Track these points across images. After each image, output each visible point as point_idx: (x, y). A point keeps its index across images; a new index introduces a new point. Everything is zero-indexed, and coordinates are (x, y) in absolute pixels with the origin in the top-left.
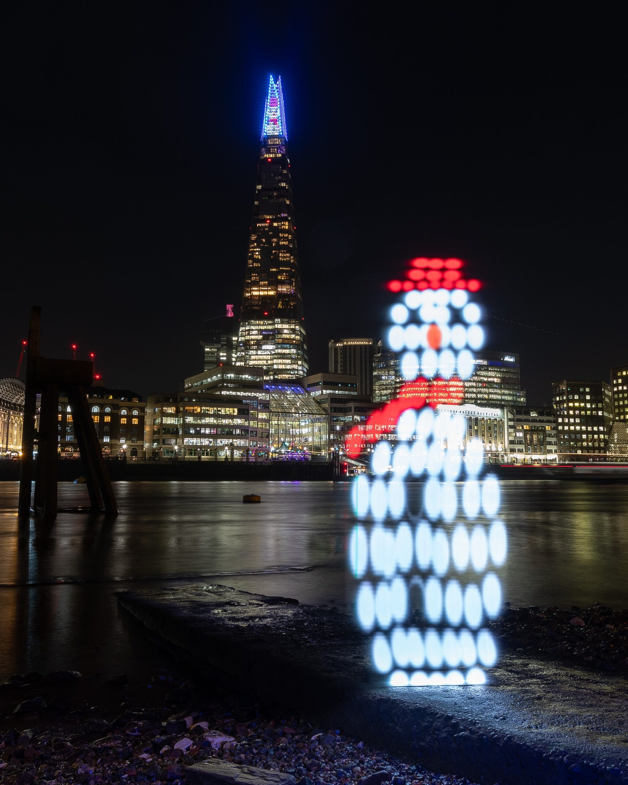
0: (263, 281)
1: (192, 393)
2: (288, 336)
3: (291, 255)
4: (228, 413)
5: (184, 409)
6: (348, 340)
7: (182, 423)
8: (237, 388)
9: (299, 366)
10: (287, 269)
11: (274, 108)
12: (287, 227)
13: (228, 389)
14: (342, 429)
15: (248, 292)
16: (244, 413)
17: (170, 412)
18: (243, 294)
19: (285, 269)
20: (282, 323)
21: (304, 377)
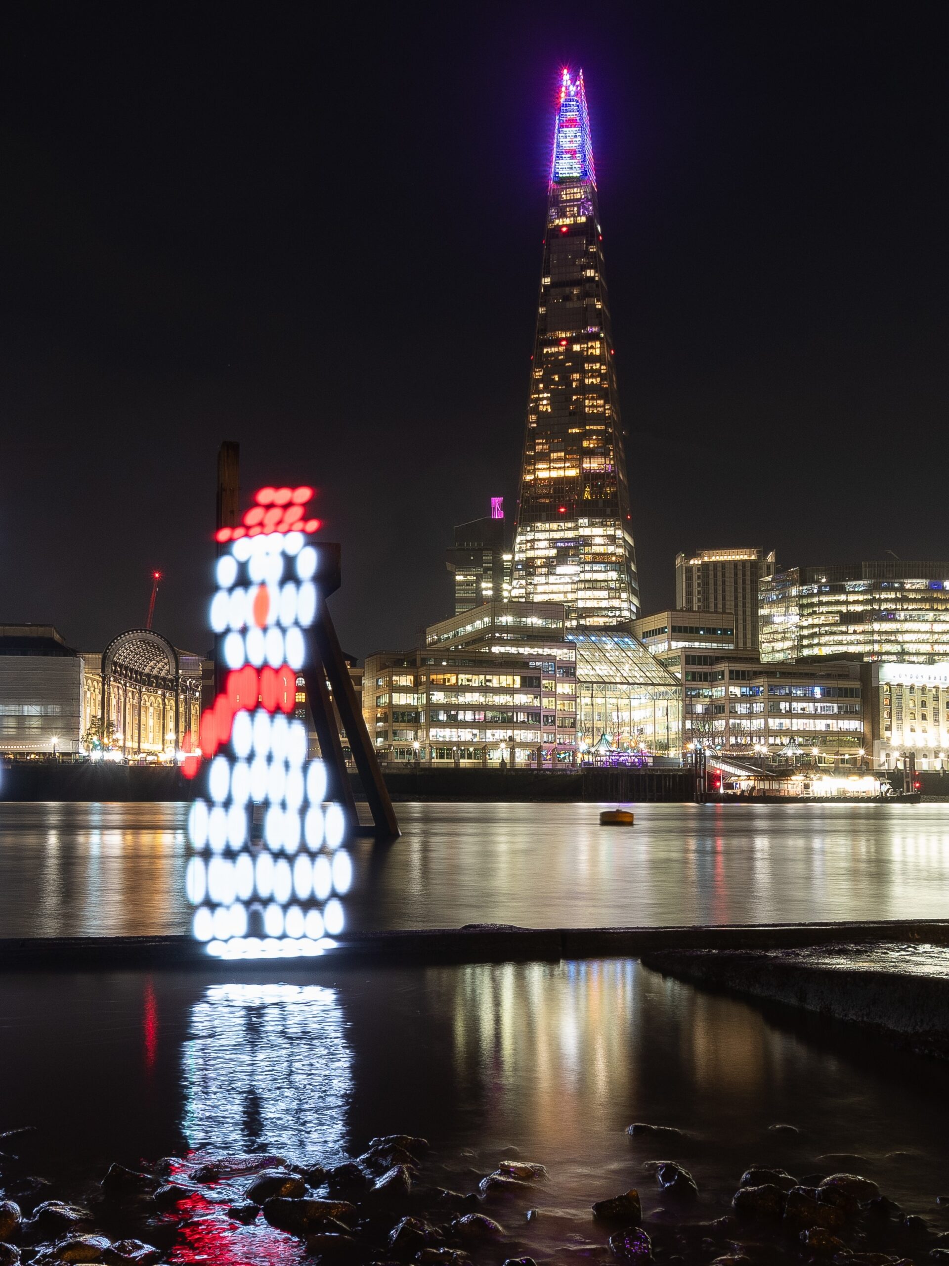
0: (557, 451)
1: (441, 651)
2: (601, 549)
3: (605, 403)
4: (504, 684)
5: (428, 678)
6: (711, 552)
7: (425, 702)
8: (518, 640)
9: (622, 601)
10: (599, 428)
11: (571, 129)
12: (598, 352)
13: (502, 642)
14: (707, 710)
15: (529, 472)
16: (531, 683)
17: (404, 684)
18: (522, 476)
19: (595, 427)
20: (592, 525)
21: (632, 620)
